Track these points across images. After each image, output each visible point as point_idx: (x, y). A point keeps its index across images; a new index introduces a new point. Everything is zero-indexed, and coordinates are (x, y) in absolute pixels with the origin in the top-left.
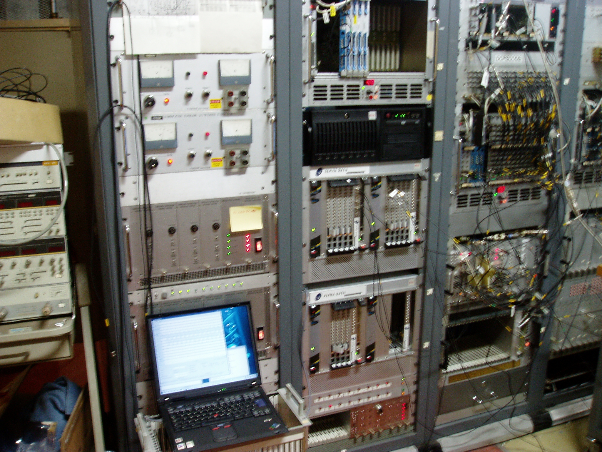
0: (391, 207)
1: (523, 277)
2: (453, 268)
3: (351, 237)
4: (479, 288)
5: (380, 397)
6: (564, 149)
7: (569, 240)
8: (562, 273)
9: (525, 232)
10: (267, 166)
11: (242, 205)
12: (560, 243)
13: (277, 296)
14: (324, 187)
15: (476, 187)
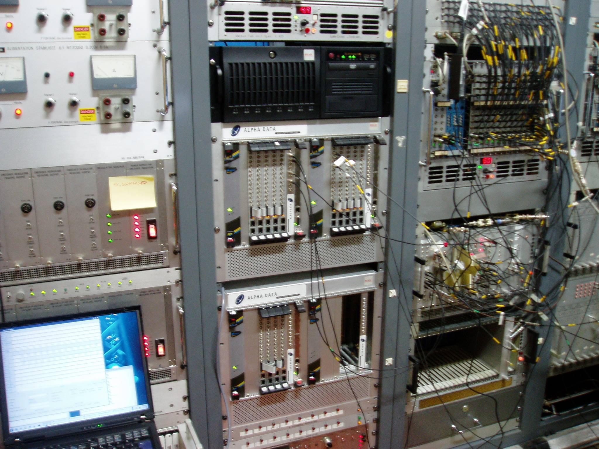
0: (339, 180)
1: (517, 273)
2: (422, 262)
3: (283, 220)
4: (458, 289)
5: (329, 428)
6: (569, 110)
7: (575, 227)
8: (566, 269)
9: (518, 217)
10: (162, 120)
11: (126, 174)
12: (564, 231)
13: (181, 298)
14: (243, 152)
15: (454, 157)
